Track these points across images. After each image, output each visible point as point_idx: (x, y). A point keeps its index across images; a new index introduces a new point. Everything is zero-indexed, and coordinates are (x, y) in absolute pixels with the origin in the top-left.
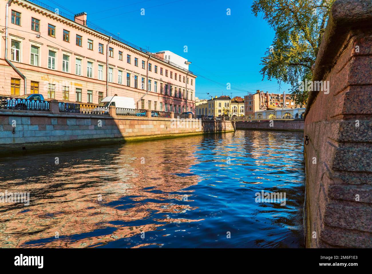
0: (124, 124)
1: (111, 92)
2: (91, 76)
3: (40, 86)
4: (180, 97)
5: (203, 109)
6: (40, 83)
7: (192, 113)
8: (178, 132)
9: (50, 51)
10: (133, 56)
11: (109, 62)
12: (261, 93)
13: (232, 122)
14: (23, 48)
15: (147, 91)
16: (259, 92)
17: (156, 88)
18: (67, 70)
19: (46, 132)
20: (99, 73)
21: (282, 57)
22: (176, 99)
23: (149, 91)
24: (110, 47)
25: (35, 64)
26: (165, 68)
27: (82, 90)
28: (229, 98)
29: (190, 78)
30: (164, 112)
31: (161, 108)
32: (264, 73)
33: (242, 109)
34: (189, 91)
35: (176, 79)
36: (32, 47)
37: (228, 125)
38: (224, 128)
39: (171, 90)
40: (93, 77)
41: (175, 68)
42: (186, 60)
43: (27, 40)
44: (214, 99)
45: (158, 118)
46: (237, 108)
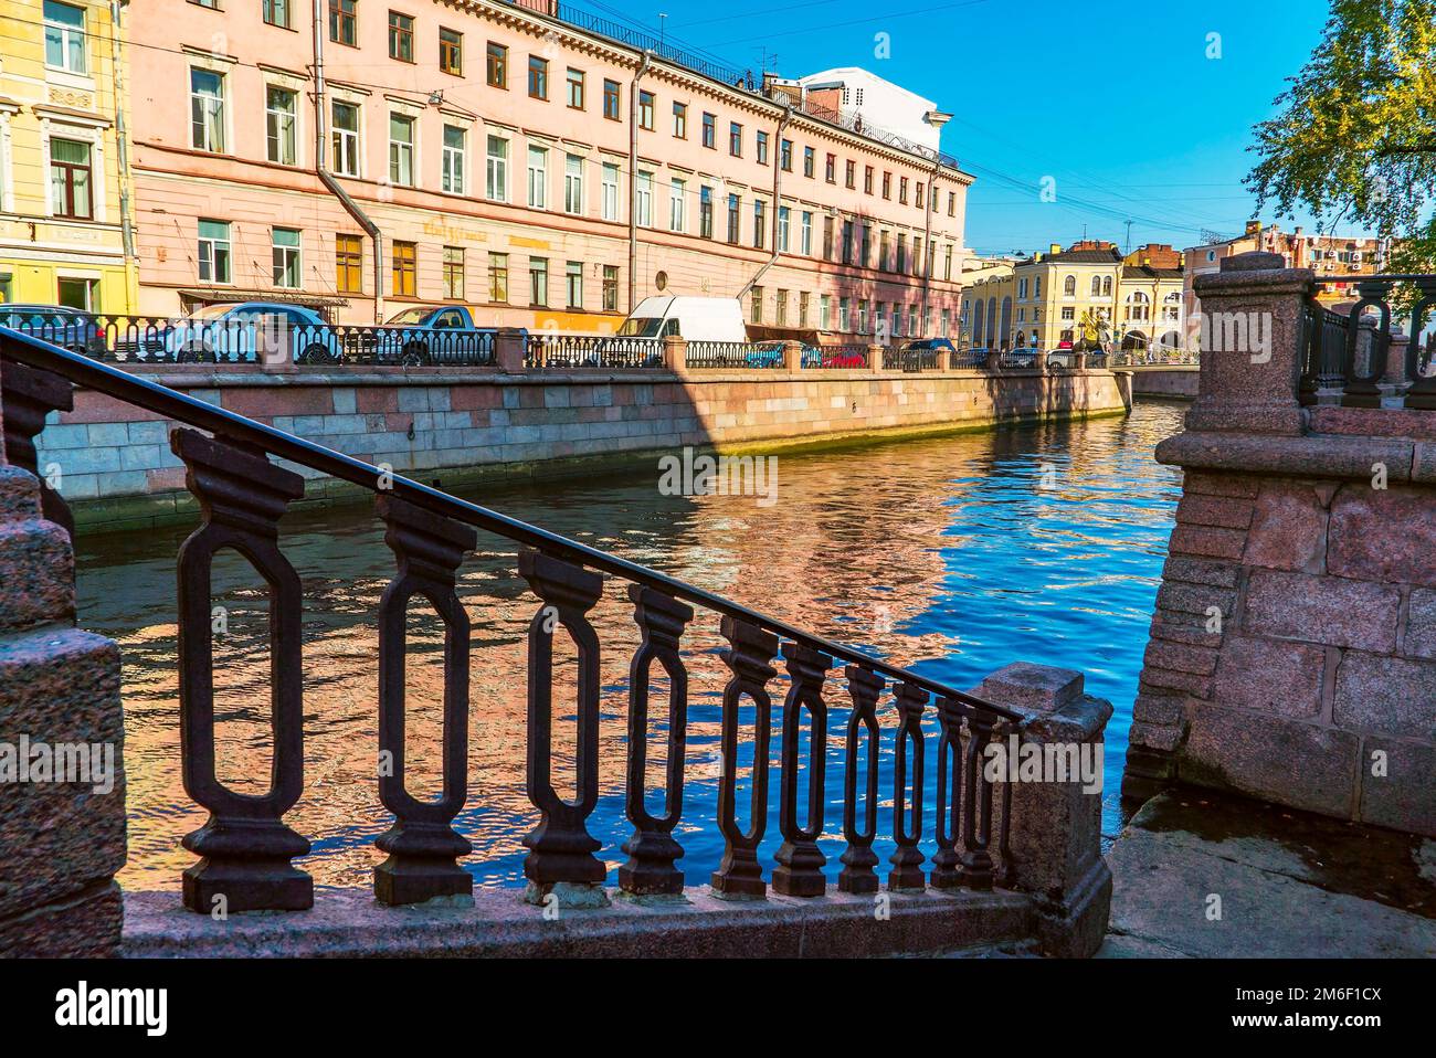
0: (712, 398)
1: (644, 265)
2: (577, 206)
3: (421, 256)
4: (900, 271)
5: (993, 301)
6: (419, 248)
7: (950, 347)
8: (894, 423)
9: (447, 127)
10: (725, 115)
11: (640, 151)
12: (1266, 235)
13: (1118, 374)
14: (368, 125)
15: (773, 254)
16: (1255, 231)
17: (805, 237)
18: (501, 193)
19: (492, 431)
20: (604, 195)
21: (1346, 122)
22: (885, 277)
23: (782, 251)
24: (642, 91)
25: (404, 181)
26: (843, 154)
27: (551, 263)
28: (1115, 256)
29: (945, 187)
30: (836, 333)
31: (826, 317)
32: (1262, 189)
33: (1172, 303)
34: (941, 241)
35: (886, 196)
36: (392, 118)
37: (1100, 387)
38: (1082, 400)
39: (866, 245)
40: (585, 213)
41: (887, 150)
42: (932, 107)
43: (378, 95)
44: (1045, 258)
45: (822, 371)
46: (1151, 299)
